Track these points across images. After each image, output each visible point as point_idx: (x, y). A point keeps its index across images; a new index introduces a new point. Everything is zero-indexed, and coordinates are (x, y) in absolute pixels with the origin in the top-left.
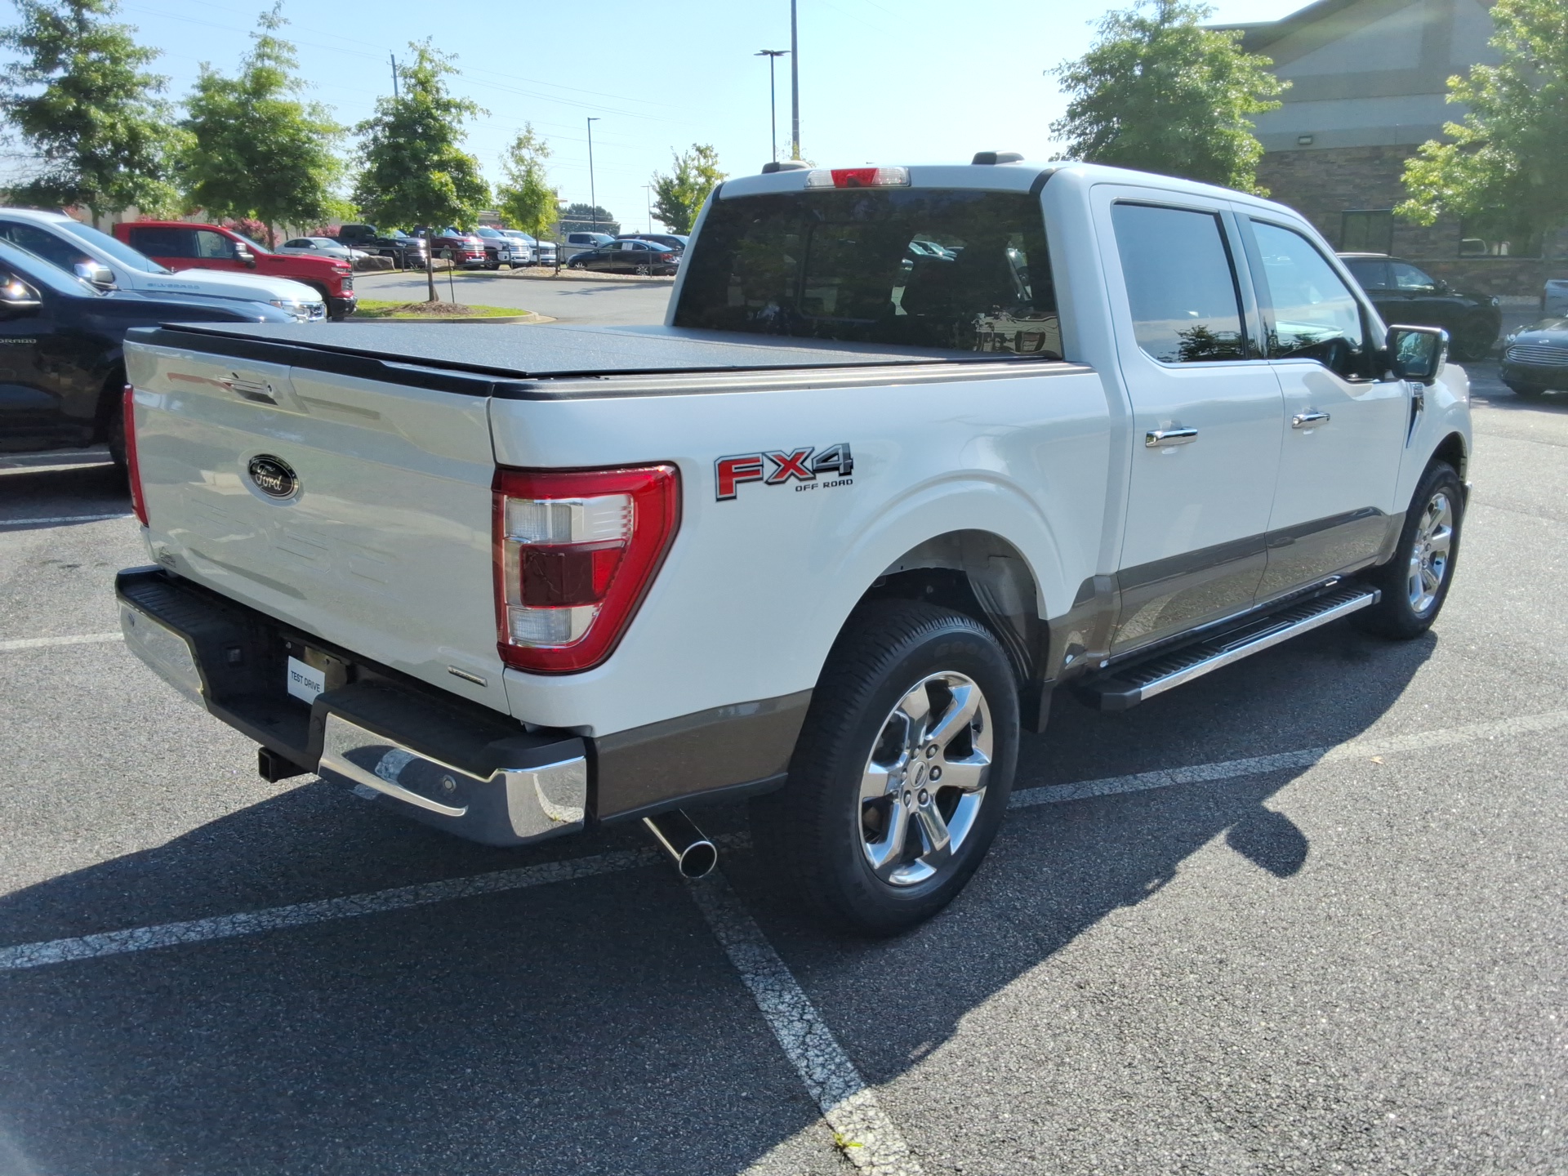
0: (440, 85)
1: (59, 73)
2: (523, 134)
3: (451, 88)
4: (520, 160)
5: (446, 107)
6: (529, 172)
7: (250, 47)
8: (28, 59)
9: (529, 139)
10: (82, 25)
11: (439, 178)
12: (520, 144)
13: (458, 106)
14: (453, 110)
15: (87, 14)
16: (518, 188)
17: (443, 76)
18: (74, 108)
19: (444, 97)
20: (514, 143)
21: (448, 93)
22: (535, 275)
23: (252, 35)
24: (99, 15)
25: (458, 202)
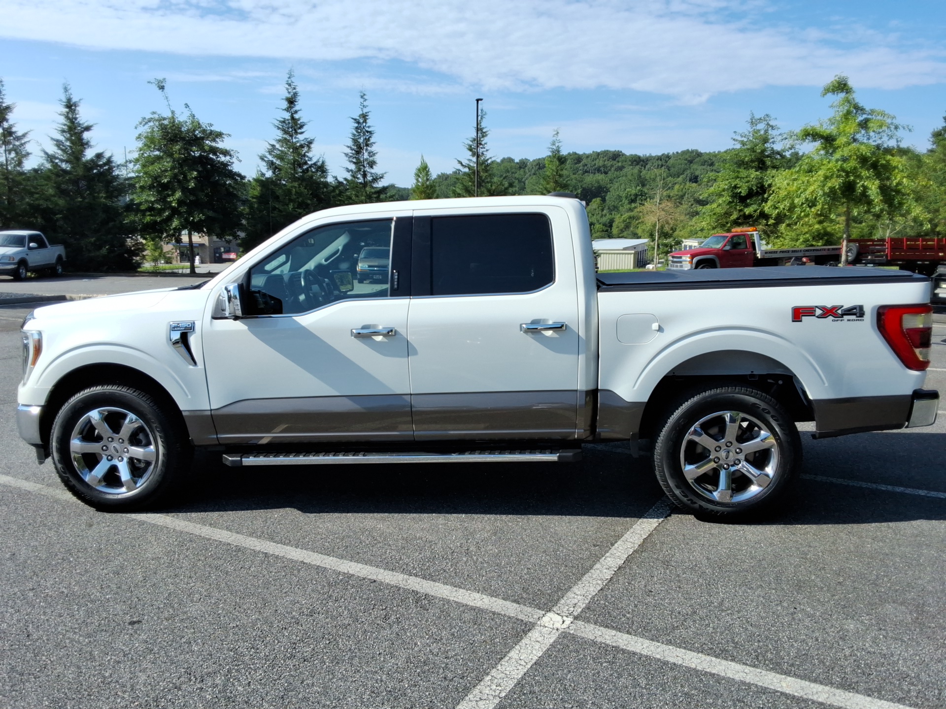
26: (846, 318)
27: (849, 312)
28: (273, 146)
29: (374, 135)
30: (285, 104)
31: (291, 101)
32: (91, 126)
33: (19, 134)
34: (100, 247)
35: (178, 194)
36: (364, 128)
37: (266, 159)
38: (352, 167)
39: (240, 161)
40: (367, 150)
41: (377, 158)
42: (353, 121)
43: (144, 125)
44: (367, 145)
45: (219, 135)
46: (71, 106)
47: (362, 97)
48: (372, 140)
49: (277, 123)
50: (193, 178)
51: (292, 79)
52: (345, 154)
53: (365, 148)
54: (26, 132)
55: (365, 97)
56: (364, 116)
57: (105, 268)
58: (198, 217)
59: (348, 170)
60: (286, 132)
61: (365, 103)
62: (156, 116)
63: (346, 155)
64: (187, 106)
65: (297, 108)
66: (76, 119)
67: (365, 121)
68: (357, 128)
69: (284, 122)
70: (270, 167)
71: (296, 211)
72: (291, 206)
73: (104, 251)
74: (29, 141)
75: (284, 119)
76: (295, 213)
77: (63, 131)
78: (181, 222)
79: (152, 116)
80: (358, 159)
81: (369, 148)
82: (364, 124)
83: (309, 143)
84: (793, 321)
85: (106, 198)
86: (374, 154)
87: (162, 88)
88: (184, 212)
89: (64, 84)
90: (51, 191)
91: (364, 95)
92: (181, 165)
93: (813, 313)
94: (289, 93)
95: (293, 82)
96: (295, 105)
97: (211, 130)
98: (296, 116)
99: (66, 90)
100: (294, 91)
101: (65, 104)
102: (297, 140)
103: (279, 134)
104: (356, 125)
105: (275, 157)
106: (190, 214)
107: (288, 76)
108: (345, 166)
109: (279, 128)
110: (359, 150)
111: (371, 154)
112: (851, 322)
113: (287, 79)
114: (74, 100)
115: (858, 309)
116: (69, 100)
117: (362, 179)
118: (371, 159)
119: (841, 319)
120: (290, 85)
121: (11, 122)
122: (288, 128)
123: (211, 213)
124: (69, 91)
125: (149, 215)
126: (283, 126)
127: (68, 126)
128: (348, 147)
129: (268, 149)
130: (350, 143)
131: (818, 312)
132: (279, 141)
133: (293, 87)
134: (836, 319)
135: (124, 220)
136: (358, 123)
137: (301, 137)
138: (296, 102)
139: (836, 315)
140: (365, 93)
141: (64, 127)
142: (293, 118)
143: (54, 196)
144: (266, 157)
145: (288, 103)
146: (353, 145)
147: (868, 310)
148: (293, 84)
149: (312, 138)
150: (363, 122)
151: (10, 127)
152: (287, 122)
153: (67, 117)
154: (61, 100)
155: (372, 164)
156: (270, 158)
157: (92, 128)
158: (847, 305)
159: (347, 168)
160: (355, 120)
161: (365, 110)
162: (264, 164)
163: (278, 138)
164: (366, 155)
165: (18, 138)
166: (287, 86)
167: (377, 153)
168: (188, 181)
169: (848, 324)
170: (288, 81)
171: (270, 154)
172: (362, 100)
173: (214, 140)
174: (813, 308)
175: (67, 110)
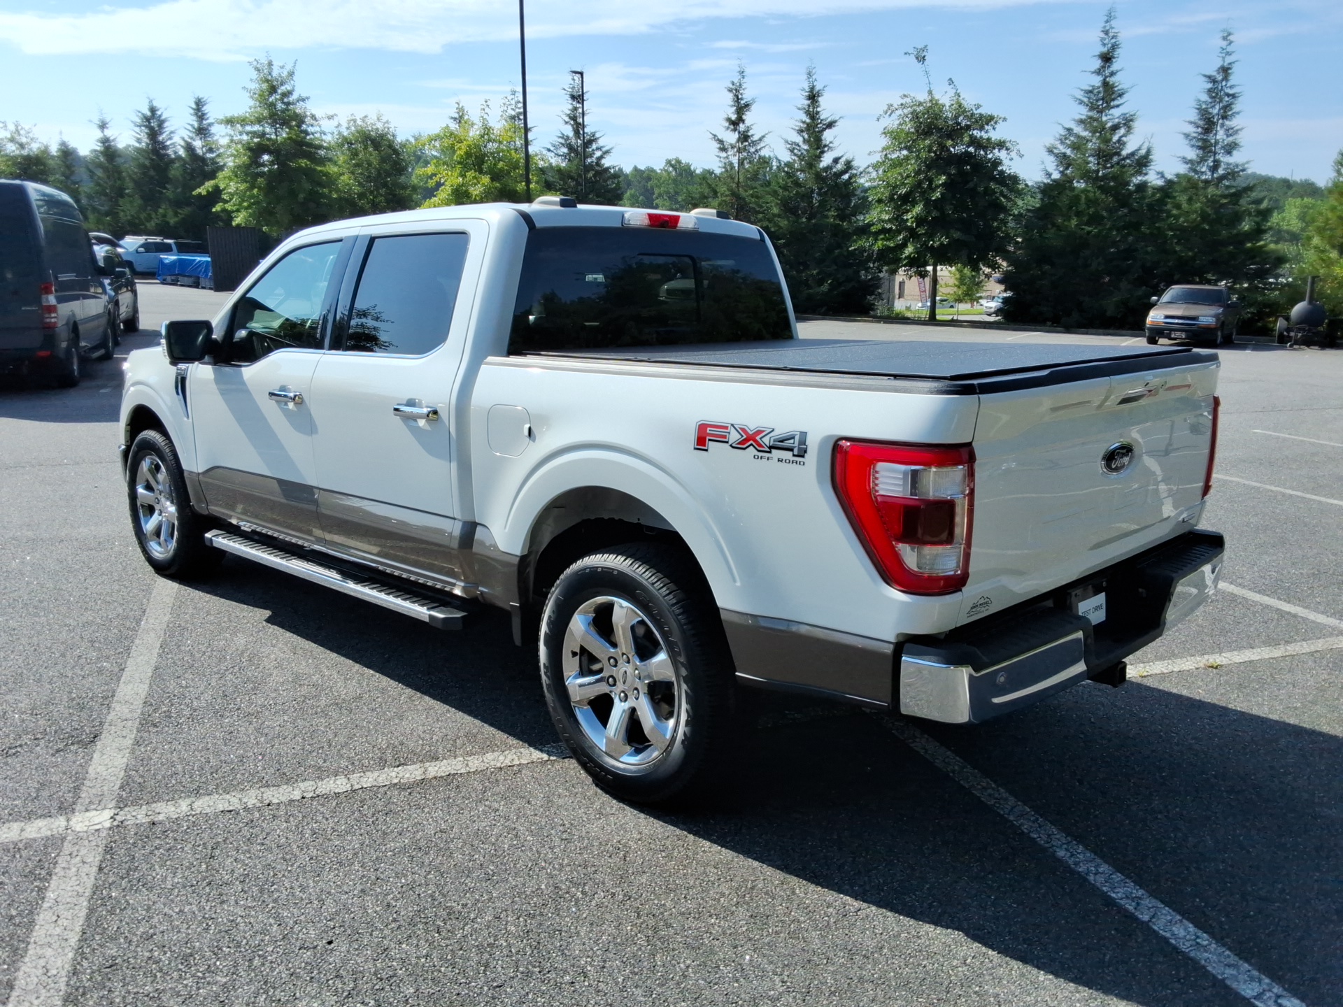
26: (776, 454)
27: (781, 444)
28: (1069, 130)
29: (1240, 99)
30: (1098, 63)
31: (1107, 58)
32: (835, 122)
33: (756, 138)
34: (820, 282)
35: (918, 209)
36: (1222, 89)
37: (1056, 151)
38: (1192, 154)
39: (1021, 156)
40: (1223, 125)
41: (1241, 138)
42: (1205, 79)
43: (890, 115)
44: (1225, 117)
45: (989, 119)
46: (813, 97)
47: (1225, 38)
48: (1236, 108)
49: (1080, 95)
50: (940, 185)
51: (1113, 23)
52: (1185, 134)
53: (1221, 121)
54: (763, 134)
55: (1230, 38)
56: (1225, 71)
57: (823, 310)
58: (941, 240)
59: (1186, 161)
60: (1092, 109)
61: (1229, 49)
62: (908, 100)
63: (1187, 136)
64: (951, 81)
65: (1115, 67)
66: (818, 113)
67: (1226, 78)
68: (1210, 91)
69: (1091, 92)
70: (1061, 162)
71: (1083, 229)
72: (1074, 222)
73: (825, 287)
74: (764, 147)
75: (1093, 86)
76: (1079, 231)
77: (801, 131)
78: (916, 248)
79: (904, 102)
80: (1205, 141)
81: (1227, 123)
82: (1224, 83)
83: (1128, 122)
84: (695, 449)
85: (835, 217)
86: (1236, 132)
87: (921, 59)
88: (923, 234)
89: (808, 68)
90: (775, 210)
91: (1230, 34)
92: (929, 167)
93: (725, 437)
94: (1104, 45)
95: (1113, 28)
96: (1111, 63)
97: (980, 114)
98: (1111, 80)
99: (810, 74)
100: (1113, 41)
101: (807, 94)
102: (1109, 117)
103: (1083, 112)
104: (1210, 86)
105: (1069, 146)
106: (931, 236)
107: (1106, 18)
108: (1181, 155)
109: (1081, 102)
110: (1208, 124)
111: (1230, 132)
112: (783, 464)
113: (1104, 24)
114: (817, 88)
115: (797, 438)
116: (812, 89)
117: (1209, 173)
118: (1231, 139)
119: (767, 455)
120: (1106, 33)
121: (748, 123)
122: (1097, 101)
123: (956, 235)
124: (814, 77)
125: (882, 239)
126: (1089, 98)
127: (808, 124)
128: (1191, 123)
129: (1061, 135)
130: (1194, 115)
131: (734, 437)
132: (1081, 122)
133: (1111, 35)
134: (760, 454)
135: (851, 246)
136: (1214, 81)
137: (1116, 113)
138: (1114, 58)
139: (759, 447)
140: (1231, 31)
141: (802, 125)
142: (1105, 84)
143: (779, 216)
144: (1056, 148)
145: (1103, 61)
146: (1200, 119)
147: (813, 443)
148: (1113, 31)
149: (1132, 113)
150: (1222, 80)
151: (748, 129)
152: (1095, 91)
153: (808, 113)
154: (803, 90)
155: (1230, 149)
156: (1062, 149)
157: (836, 124)
158: (781, 430)
159: (1184, 158)
160: (1209, 77)
161: (1229, 59)
162: (1052, 158)
163: (1078, 117)
164: (1221, 134)
165: (754, 143)
166: (1102, 35)
167: (1242, 129)
168: (934, 190)
169: (776, 467)
170: (1105, 27)
171: (1062, 143)
172: (1224, 44)
173: (981, 128)
174: (726, 428)
175: (809, 102)
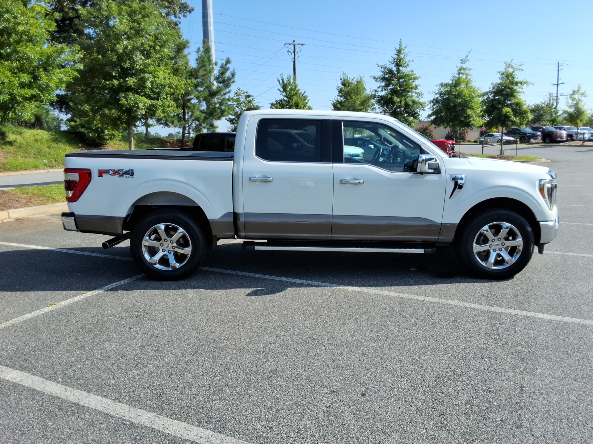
0: (515, 76)
1: (391, 87)
2: (576, 89)
3: (519, 77)
4: (573, 99)
5: (516, 84)
6: (577, 104)
7: (455, 71)
8: (383, 84)
9: (578, 91)
10: (398, 71)
11: (507, 110)
12: (574, 93)
13: (521, 83)
14: (519, 84)
15: (401, 68)
16: (571, 110)
17: (516, 72)
18: (390, 98)
19: (516, 80)
20: (571, 93)
21: (518, 78)
22: (573, 144)
23: (457, 67)
24: (403, 68)
25: (514, 118)
